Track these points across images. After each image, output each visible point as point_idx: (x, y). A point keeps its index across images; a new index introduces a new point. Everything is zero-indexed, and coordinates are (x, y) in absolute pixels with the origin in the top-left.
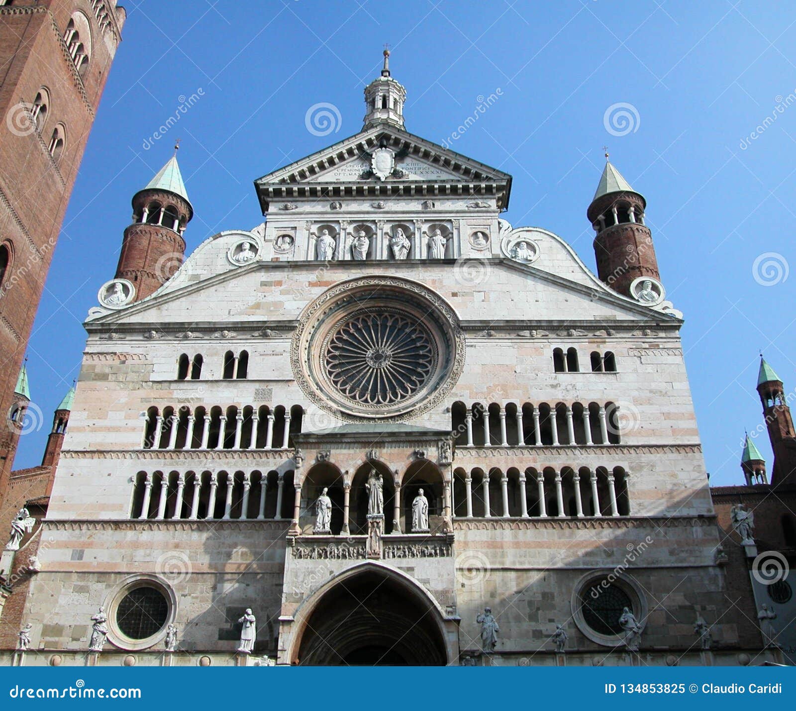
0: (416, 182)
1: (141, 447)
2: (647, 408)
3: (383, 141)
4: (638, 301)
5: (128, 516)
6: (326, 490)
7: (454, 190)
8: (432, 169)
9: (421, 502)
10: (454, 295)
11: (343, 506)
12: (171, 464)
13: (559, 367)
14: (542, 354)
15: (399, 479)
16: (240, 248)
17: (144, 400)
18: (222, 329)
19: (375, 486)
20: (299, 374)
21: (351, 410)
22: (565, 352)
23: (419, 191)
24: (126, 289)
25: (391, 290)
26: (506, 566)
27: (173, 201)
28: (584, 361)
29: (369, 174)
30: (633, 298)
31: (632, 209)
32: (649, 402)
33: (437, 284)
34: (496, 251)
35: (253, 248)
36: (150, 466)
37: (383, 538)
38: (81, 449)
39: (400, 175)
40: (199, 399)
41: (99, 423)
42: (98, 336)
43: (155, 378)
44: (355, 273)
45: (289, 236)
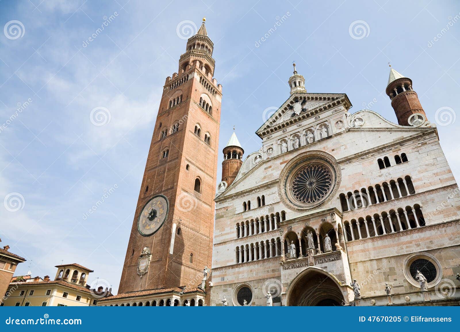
0: (310, 111)
1: (236, 238)
2: (425, 174)
3: (296, 100)
4: (413, 126)
5: (235, 262)
6: (292, 241)
7: (325, 108)
8: (317, 103)
9: (327, 239)
10: (333, 150)
12: (246, 242)
13: (381, 166)
14: (373, 164)
15: (318, 232)
16: (256, 158)
17: (234, 221)
18: (254, 190)
19: (310, 236)
20: (282, 198)
21: (303, 207)
23: (312, 114)
24: (224, 184)
25: (309, 156)
26: (371, 259)
27: (234, 149)
28: (392, 161)
29: (294, 114)
30: (410, 126)
31: (403, 85)
32: (426, 171)
33: (326, 148)
34: (346, 126)
36: (240, 244)
38: (219, 243)
39: (305, 110)
40: (251, 217)
41: (223, 233)
42: (219, 203)
43: (237, 213)
44: (295, 154)
45: (271, 148)
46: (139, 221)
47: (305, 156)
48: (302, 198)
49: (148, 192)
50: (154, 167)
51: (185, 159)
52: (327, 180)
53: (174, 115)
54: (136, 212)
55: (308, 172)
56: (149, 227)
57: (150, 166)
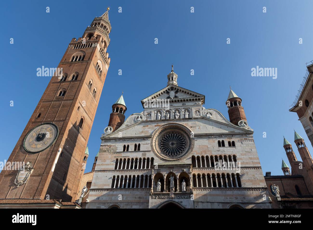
0: (181, 99)
1: (114, 169)
2: (245, 156)
3: (172, 89)
4: (240, 127)
5: (110, 187)
6: (159, 180)
7: (190, 100)
8: (185, 95)
9: (184, 183)
10: (191, 127)
11: (164, 184)
12: (121, 173)
13: (220, 146)
14: (215, 142)
15: (178, 177)
16: (138, 117)
17: (115, 157)
18: (134, 138)
19: (172, 179)
20: (152, 149)
21: (166, 158)
22: (221, 141)
23: (181, 101)
24: (111, 129)
25: (175, 127)
26: (208, 201)
27: (122, 106)
28: (226, 144)
29: (169, 97)
30: (239, 126)
31: (238, 102)
32: (245, 155)
33: (187, 124)
34: (201, 115)
35: (141, 117)
36: (116, 174)
37: (174, 193)
38: (99, 170)
39: (176, 97)
40: (128, 156)
41: (104, 163)
42: (104, 141)
43: (117, 151)
44: (166, 123)
45: (150, 114)
46: (25, 139)
47: (173, 125)
48: (165, 152)
49: (40, 118)
50: (49, 100)
51: (78, 102)
52: (183, 145)
53: (75, 67)
54: (24, 132)
55: (172, 136)
56: (36, 146)
57: (46, 98)
